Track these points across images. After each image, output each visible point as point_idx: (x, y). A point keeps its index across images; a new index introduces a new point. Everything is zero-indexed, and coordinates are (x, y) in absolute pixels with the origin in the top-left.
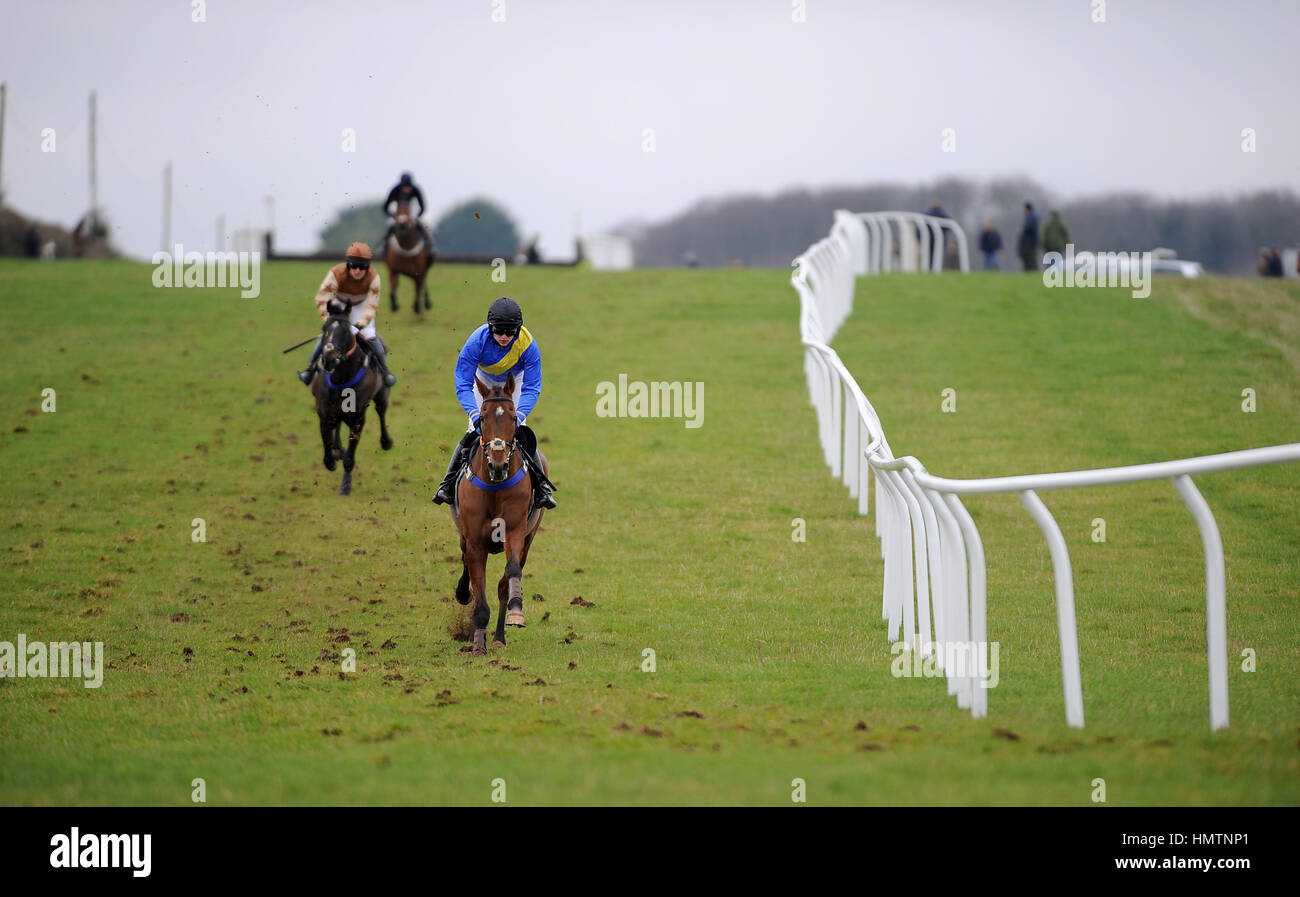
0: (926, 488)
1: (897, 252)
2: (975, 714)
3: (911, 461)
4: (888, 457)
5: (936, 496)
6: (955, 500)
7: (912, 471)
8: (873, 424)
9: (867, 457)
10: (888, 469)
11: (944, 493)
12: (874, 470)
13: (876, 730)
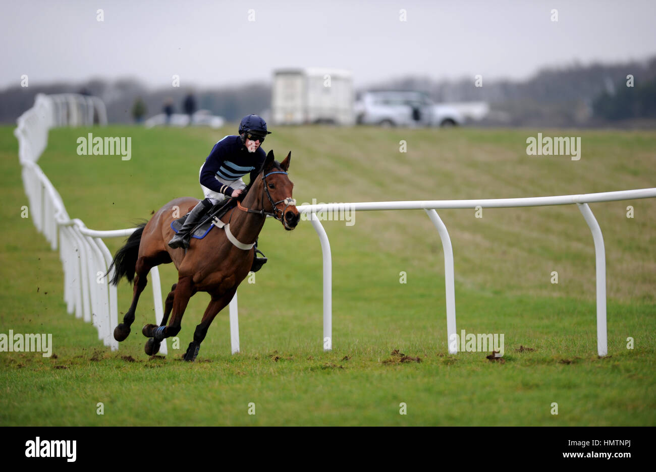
0: (85, 235)
1: (68, 115)
2: (113, 349)
3: (78, 222)
4: (66, 220)
5: (91, 239)
6: (100, 241)
7: (78, 226)
8: (58, 203)
9: (56, 220)
10: (67, 226)
11: (94, 238)
12: (60, 227)
13: (62, 358)
